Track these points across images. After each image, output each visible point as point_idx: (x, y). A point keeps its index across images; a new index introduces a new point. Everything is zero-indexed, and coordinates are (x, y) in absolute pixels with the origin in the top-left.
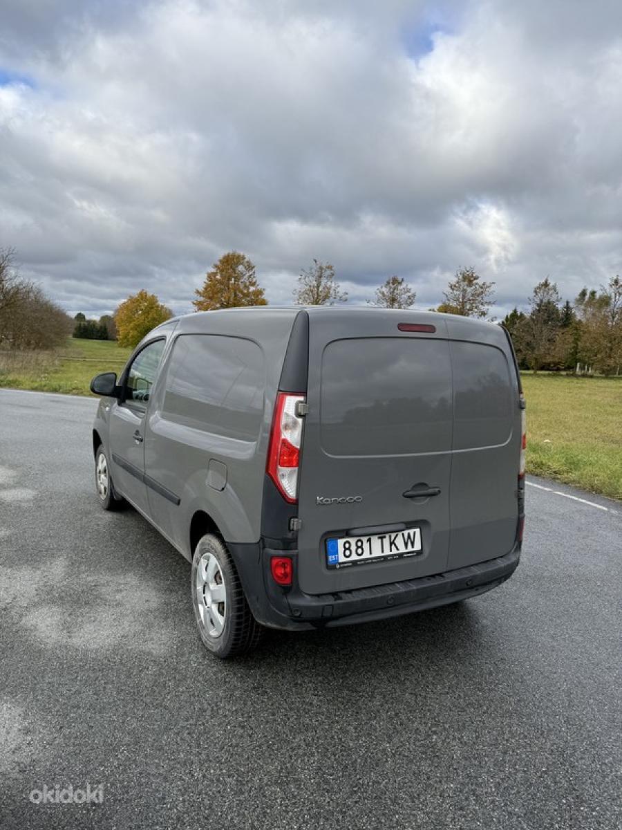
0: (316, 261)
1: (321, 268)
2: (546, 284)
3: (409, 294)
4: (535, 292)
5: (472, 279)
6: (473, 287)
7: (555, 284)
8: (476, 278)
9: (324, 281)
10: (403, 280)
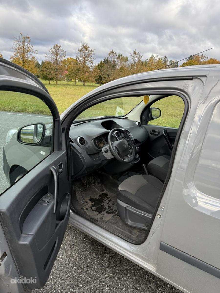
0: (21, 34)
1: (24, 37)
2: (113, 52)
3: (63, 52)
4: (109, 55)
5: (87, 48)
6: (88, 51)
7: (116, 52)
8: (88, 48)
9: (26, 44)
10: (60, 46)
